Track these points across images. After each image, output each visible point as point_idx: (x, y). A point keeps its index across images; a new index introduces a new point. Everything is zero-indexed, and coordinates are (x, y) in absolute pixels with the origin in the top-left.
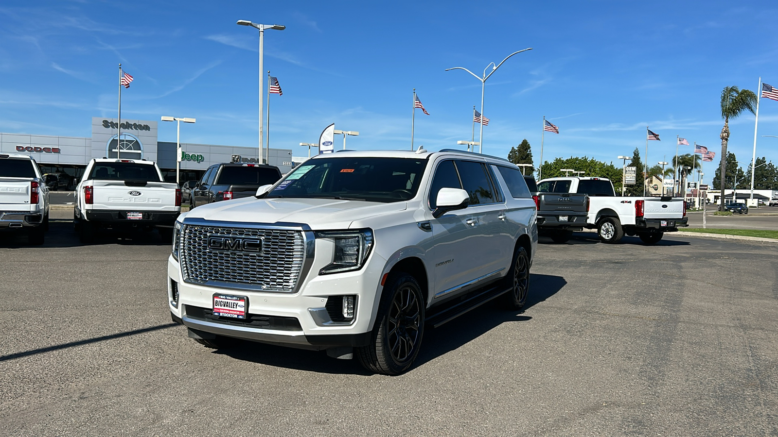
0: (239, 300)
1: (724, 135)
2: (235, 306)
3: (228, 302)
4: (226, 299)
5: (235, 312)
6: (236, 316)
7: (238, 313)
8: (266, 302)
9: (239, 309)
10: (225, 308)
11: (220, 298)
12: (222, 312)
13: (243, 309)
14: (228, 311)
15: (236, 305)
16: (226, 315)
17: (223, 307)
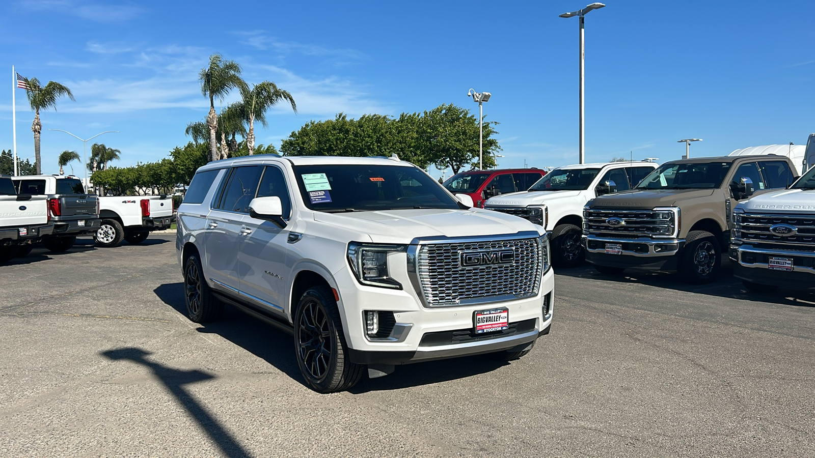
0: (503, 312)
1: (37, 127)
2: (498, 320)
3: (490, 317)
4: (490, 313)
5: (498, 325)
6: (500, 329)
7: (501, 325)
8: (521, 308)
9: (502, 321)
10: (488, 323)
11: (484, 314)
12: (486, 328)
13: (505, 320)
14: (490, 326)
15: (499, 318)
16: (490, 330)
17: (485, 323)
